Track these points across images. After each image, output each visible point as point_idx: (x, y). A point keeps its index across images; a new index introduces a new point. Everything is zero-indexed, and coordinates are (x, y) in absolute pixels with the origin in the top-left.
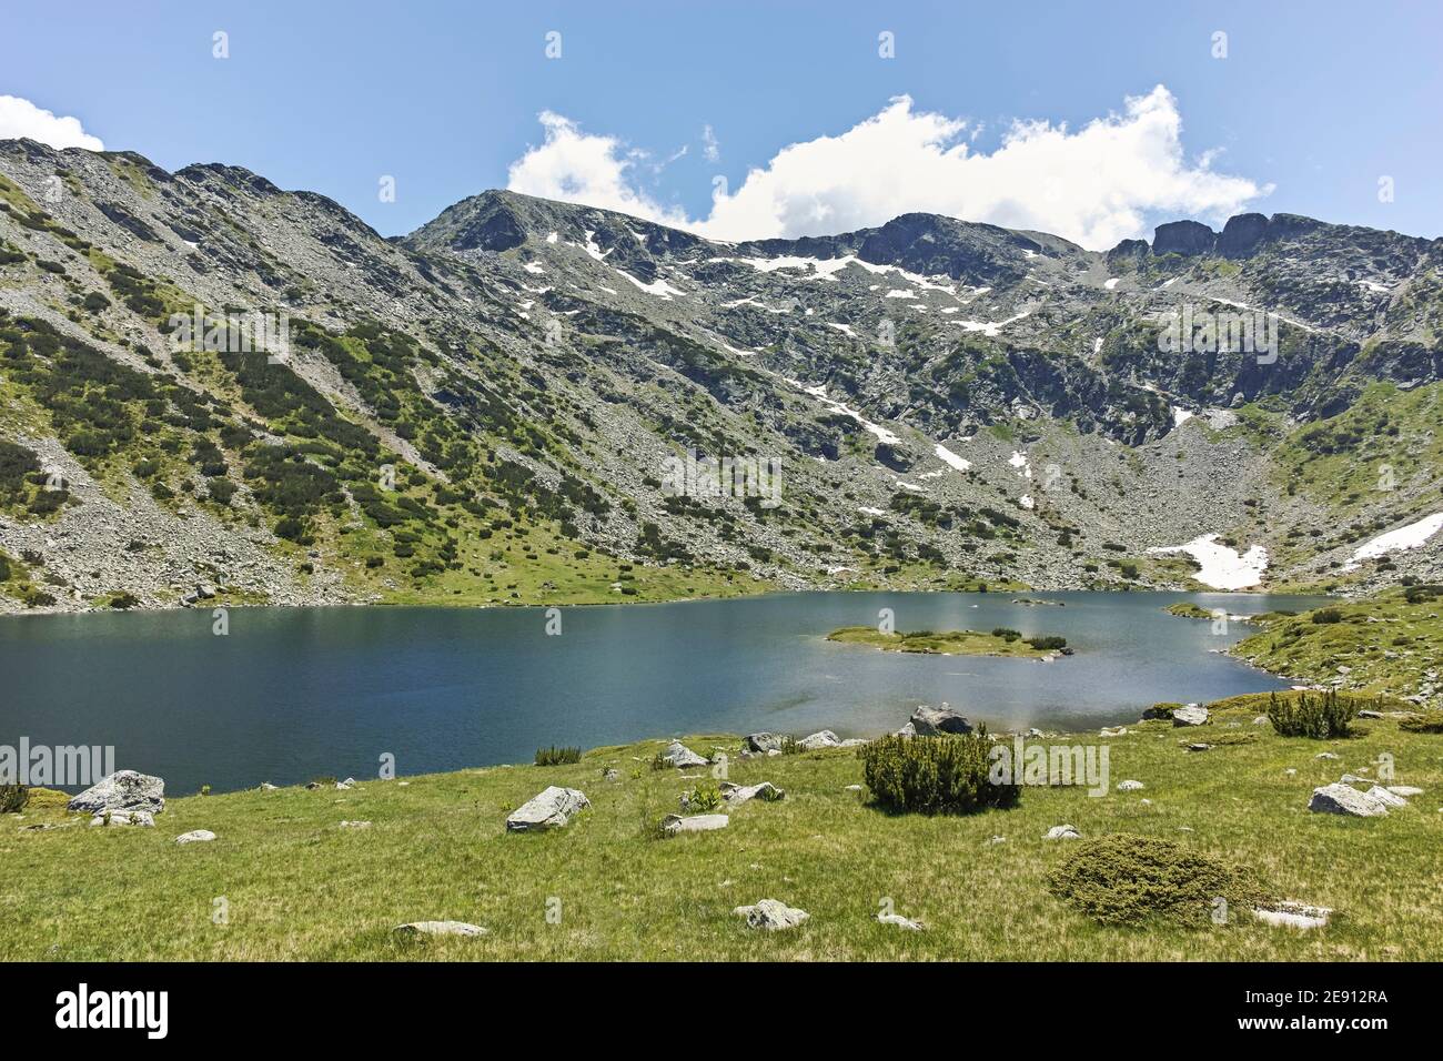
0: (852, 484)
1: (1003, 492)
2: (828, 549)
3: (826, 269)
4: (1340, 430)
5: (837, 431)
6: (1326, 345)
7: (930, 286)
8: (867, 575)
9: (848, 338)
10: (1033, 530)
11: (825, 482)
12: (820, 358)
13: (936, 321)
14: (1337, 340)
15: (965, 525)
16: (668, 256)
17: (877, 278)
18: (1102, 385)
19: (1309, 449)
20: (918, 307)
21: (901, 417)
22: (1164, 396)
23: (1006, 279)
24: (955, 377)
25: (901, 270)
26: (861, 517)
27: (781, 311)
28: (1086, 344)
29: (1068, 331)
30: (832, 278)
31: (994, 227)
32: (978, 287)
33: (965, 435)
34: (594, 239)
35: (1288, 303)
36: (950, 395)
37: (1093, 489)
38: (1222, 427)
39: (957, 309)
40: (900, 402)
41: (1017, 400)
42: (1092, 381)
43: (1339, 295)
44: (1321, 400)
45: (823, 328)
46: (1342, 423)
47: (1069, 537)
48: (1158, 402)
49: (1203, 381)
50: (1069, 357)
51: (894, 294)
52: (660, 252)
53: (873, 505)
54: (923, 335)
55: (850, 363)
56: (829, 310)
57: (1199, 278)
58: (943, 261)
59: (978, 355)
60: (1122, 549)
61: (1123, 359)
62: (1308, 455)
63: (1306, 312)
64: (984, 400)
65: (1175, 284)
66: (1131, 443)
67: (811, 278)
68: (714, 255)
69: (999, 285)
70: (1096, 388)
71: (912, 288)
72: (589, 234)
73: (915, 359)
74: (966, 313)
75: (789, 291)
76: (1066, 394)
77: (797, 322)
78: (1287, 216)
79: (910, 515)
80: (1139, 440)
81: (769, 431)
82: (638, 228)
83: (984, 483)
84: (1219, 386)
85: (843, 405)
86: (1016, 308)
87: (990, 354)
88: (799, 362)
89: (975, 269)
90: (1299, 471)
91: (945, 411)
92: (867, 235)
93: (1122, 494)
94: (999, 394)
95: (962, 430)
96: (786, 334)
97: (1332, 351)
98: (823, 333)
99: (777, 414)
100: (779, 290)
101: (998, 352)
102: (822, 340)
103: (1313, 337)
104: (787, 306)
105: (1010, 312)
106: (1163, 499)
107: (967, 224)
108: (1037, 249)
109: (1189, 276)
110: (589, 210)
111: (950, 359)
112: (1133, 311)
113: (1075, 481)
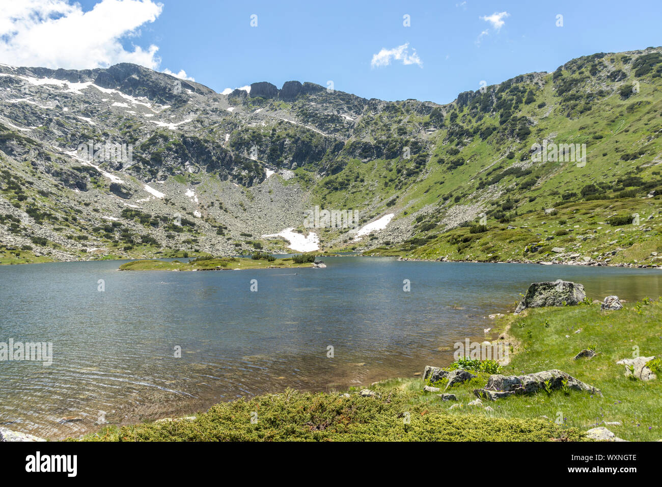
0: (96, 204)
1: (184, 209)
2: (85, 238)
3: (76, 88)
4: (340, 180)
5: (85, 175)
6: (331, 142)
7: (137, 102)
8: (113, 251)
9: (90, 125)
10: (203, 228)
11: (80, 203)
12: (73, 135)
13: (141, 120)
14: (336, 140)
15: (166, 225)
17: (107, 95)
18: (231, 157)
19: (328, 188)
20: (131, 112)
21: (124, 170)
22: (261, 163)
23: (178, 102)
24: (153, 149)
25: (120, 93)
26: (105, 221)
27: (47, 107)
28: (221, 136)
29: (212, 130)
30: (80, 93)
32: (163, 105)
33: (161, 180)
35: (313, 122)
36: (151, 159)
37: (230, 208)
38: (288, 178)
39: (152, 115)
41: (187, 163)
42: (226, 154)
43: (334, 120)
44: (331, 166)
45: (74, 119)
46: (341, 176)
47: (222, 231)
48: (258, 165)
49: (278, 156)
50: (213, 142)
51: (116, 104)
53: (111, 215)
54: (135, 127)
55: (92, 139)
56: (78, 109)
57: (272, 109)
58: (144, 90)
59: (166, 139)
60: (251, 236)
61: (240, 144)
62: (328, 191)
63: (321, 126)
64: (170, 162)
65: (262, 112)
66: (247, 185)
67: (66, 91)
68: (1, 71)
69: (175, 105)
70: (228, 158)
71: (127, 102)
73: (131, 139)
74: (158, 117)
75: (52, 97)
76: (213, 160)
77: (58, 114)
78: (310, 84)
79: (134, 220)
80: (250, 184)
81: (42, 173)
83: (173, 204)
84: (286, 159)
85: (88, 161)
86: (184, 117)
87: (172, 139)
88: (60, 137)
89: (161, 95)
90: (324, 198)
91: (149, 167)
92: (99, 72)
93: (245, 210)
94: (178, 159)
95: (159, 177)
96: (51, 120)
97: (334, 144)
98: (74, 121)
99: (47, 164)
100: (46, 95)
101: (176, 137)
102: (74, 125)
103: (325, 138)
104: (51, 105)
105: (181, 119)
106: (265, 212)
108: (193, 89)
109: (267, 108)
111: (150, 140)
112: (243, 122)
113: (221, 204)
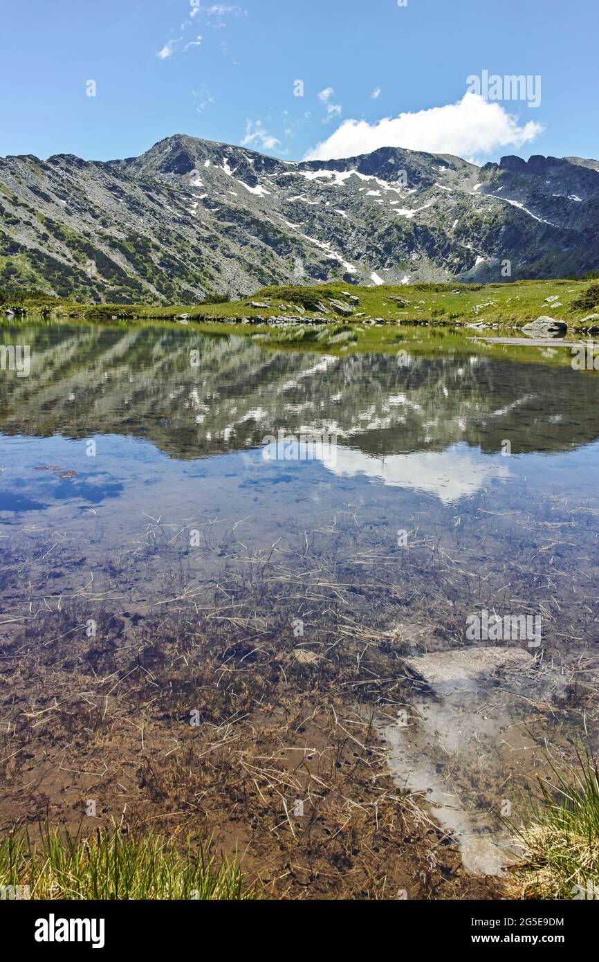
3: (341, 177)
5: (328, 267)
7: (388, 188)
9: (343, 218)
12: (329, 229)
13: (386, 209)
16: (263, 172)
17: (363, 183)
18: (450, 244)
20: (379, 201)
21: (360, 259)
22: (474, 251)
23: (425, 185)
24: (388, 239)
25: (377, 178)
27: (314, 203)
28: (449, 223)
29: (444, 216)
30: (342, 184)
31: (426, 154)
32: (411, 189)
33: (387, 268)
34: (228, 163)
36: (384, 248)
39: (397, 202)
40: (361, 251)
41: (413, 251)
42: (446, 242)
45: (332, 213)
48: (471, 253)
49: (491, 244)
50: (440, 230)
51: (370, 193)
52: (259, 170)
54: (378, 217)
55: (342, 232)
56: (337, 203)
58: (398, 174)
59: (399, 228)
61: (462, 232)
64: (398, 251)
66: (454, 273)
67: (332, 184)
68: (285, 170)
69: (420, 188)
70: (447, 245)
71: (380, 189)
72: (225, 160)
73: (372, 229)
74: (402, 204)
75: (319, 192)
76: (435, 248)
77: (321, 209)
80: (458, 271)
82: (250, 155)
84: (497, 246)
85: (336, 253)
86: (425, 202)
87: (405, 228)
88: (319, 230)
89: (410, 179)
91: (380, 256)
92: (363, 158)
94: (406, 248)
95: (386, 265)
96: (315, 216)
98: (332, 215)
99: (302, 259)
100: (315, 191)
101: (409, 227)
102: (331, 219)
104: (317, 201)
105: (422, 204)
107: (412, 152)
108: (447, 165)
110: (225, 146)
111: (387, 230)
112: (474, 206)
